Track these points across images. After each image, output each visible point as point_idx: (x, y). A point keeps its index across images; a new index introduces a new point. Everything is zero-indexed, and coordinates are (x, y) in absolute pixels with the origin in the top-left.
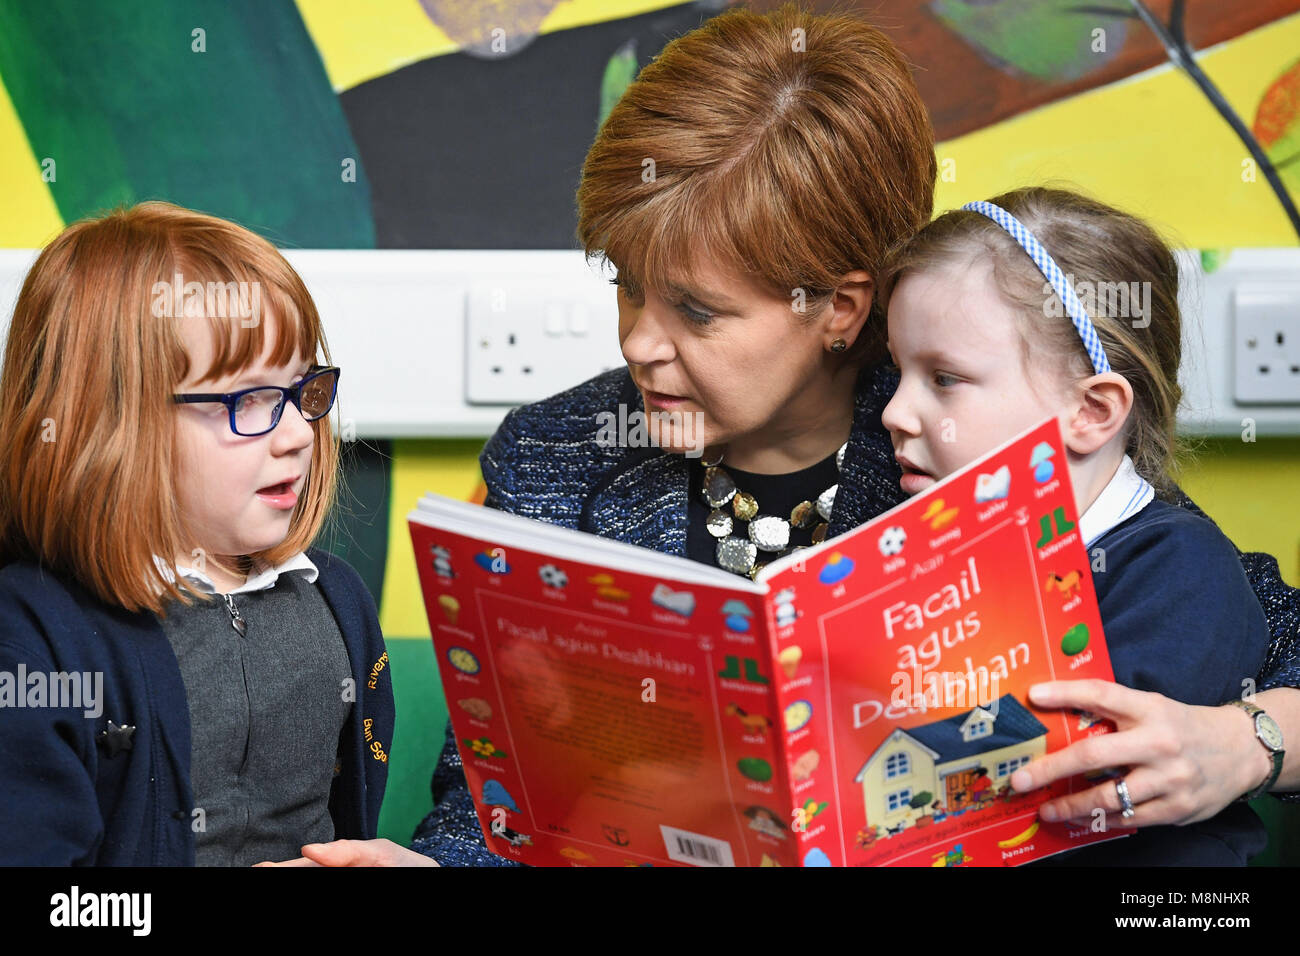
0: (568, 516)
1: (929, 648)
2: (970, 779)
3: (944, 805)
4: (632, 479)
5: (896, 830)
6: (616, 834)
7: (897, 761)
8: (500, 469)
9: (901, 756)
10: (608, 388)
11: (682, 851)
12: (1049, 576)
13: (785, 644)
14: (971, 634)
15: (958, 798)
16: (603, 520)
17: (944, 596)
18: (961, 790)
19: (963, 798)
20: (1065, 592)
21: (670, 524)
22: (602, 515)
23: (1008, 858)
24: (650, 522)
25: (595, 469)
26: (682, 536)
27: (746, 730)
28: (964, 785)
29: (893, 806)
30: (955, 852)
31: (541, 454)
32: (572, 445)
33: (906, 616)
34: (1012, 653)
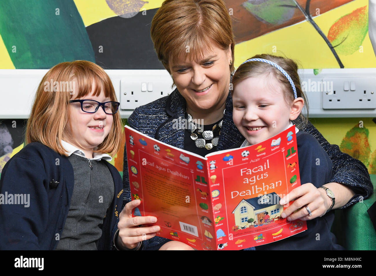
0: (152, 134)
1: (253, 179)
2: (264, 215)
3: (257, 222)
4: (170, 124)
5: (244, 228)
6: (168, 224)
7: (244, 209)
8: (134, 122)
9: (245, 207)
10: (163, 102)
11: (185, 229)
12: (289, 164)
13: (212, 174)
14: (265, 178)
15: (261, 221)
16: (162, 135)
17: (258, 168)
18: (261, 218)
19: (262, 221)
20: (292, 168)
21: (180, 136)
22: (161, 134)
23: (275, 238)
24: (175, 135)
25: (160, 122)
26: (183, 139)
27: (202, 196)
28: (262, 217)
29: (243, 221)
30: (260, 236)
31: (145, 118)
32: (153, 116)
33: (247, 172)
34: (277, 183)
